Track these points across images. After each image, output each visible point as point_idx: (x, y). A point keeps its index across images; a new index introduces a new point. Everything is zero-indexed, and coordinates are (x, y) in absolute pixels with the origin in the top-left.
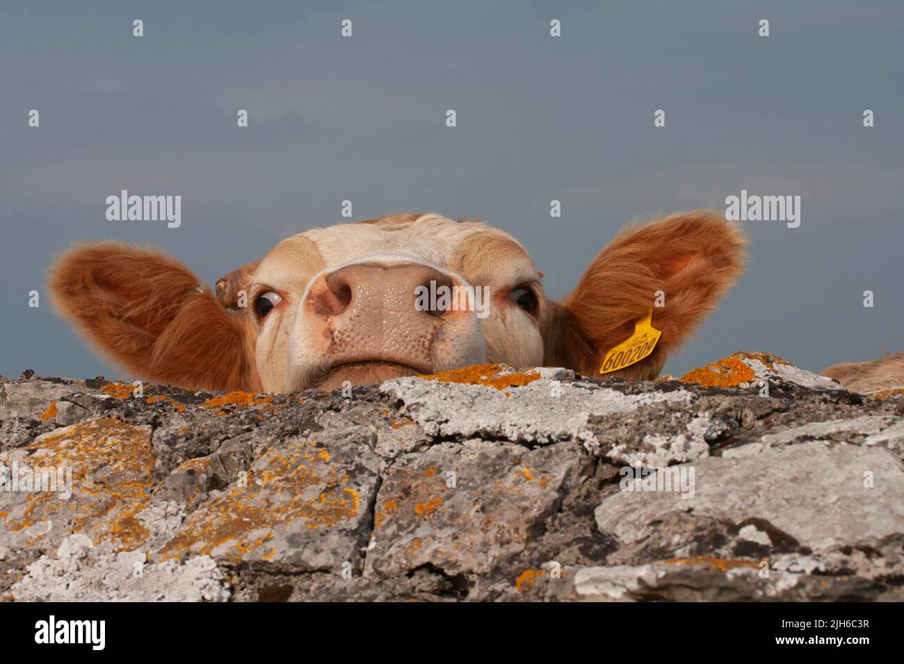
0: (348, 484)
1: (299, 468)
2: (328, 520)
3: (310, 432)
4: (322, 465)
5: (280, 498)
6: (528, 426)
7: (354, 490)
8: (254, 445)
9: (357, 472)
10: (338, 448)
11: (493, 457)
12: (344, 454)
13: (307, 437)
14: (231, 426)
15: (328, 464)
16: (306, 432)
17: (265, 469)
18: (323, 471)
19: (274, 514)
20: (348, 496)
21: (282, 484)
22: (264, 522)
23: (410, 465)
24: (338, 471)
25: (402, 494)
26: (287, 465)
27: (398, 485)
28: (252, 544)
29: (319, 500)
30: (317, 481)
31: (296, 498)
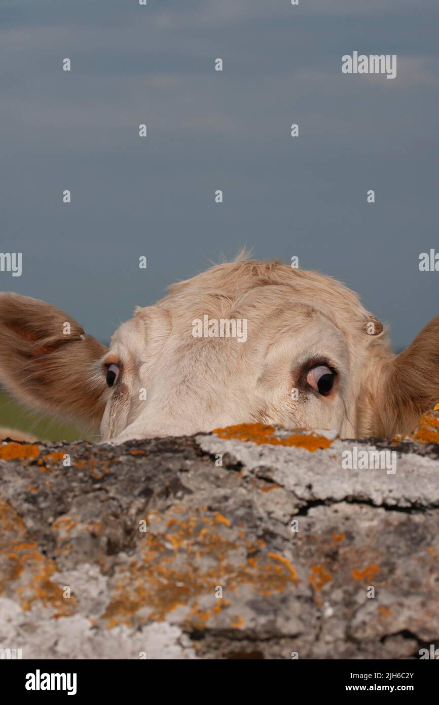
0: (269, 549)
1: (204, 531)
2: (277, 587)
3: (183, 495)
4: (227, 530)
5: (205, 564)
6: (391, 491)
7: (279, 555)
8: (124, 506)
9: (267, 537)
10: (231, 513)
11: (396, 523)
12: (242, 518)
13: (181, 498)
14: (74, 484)
15: (231, 527)
16: (179, 494)
17: (167, 532)
18: (232, 535)
19: (209, 579)
20: (276, 561)
21: (196, 548)
22: (202, 587)
23: (313, 530)
24: (247, 535)
25: (328, 560)
26: (188, 529)
27: (317, 550)
28: (209, 612)
29: (250, 565)
30: (232, 545)
31: (224, 563)
